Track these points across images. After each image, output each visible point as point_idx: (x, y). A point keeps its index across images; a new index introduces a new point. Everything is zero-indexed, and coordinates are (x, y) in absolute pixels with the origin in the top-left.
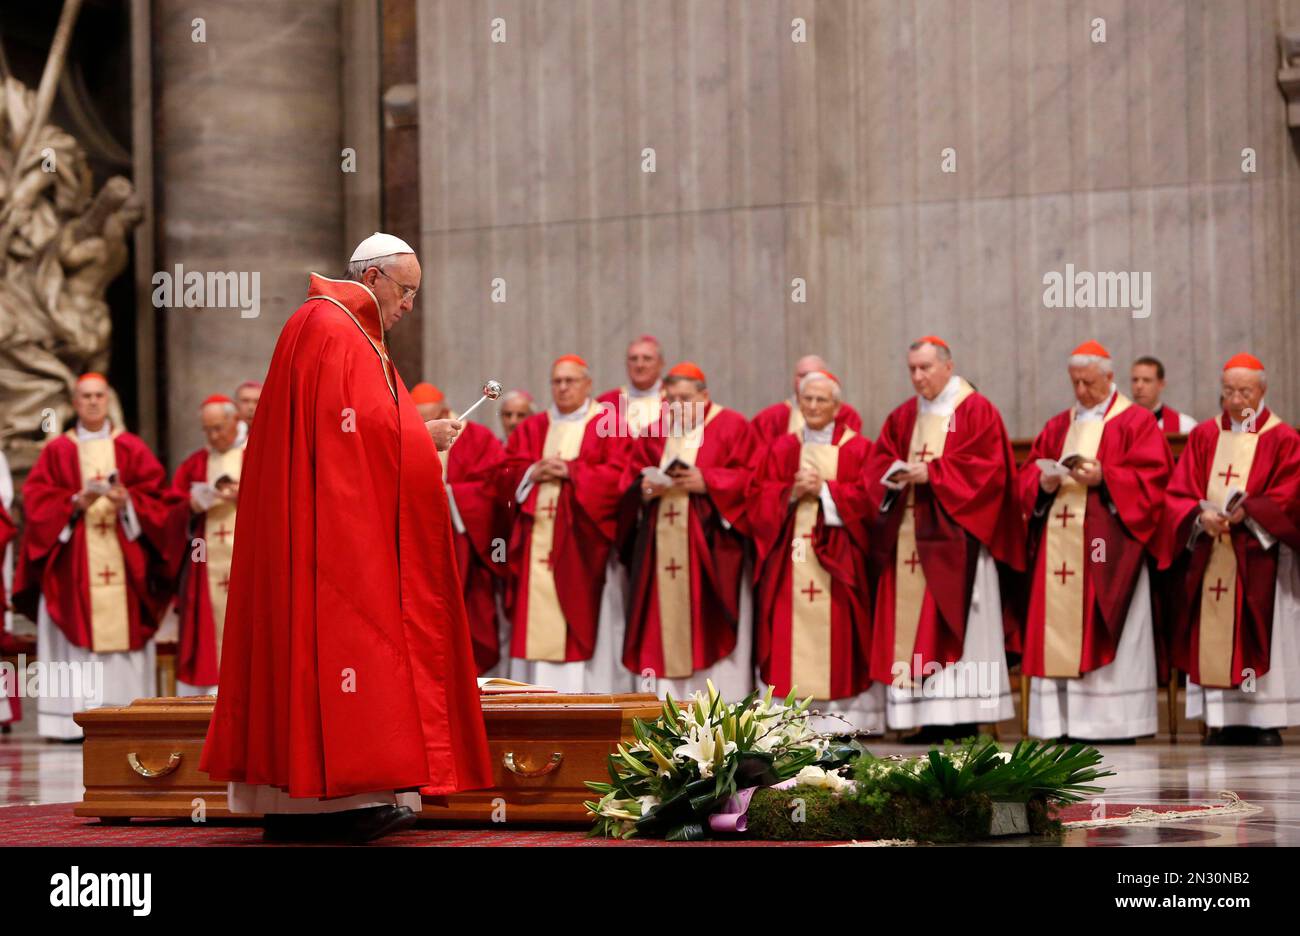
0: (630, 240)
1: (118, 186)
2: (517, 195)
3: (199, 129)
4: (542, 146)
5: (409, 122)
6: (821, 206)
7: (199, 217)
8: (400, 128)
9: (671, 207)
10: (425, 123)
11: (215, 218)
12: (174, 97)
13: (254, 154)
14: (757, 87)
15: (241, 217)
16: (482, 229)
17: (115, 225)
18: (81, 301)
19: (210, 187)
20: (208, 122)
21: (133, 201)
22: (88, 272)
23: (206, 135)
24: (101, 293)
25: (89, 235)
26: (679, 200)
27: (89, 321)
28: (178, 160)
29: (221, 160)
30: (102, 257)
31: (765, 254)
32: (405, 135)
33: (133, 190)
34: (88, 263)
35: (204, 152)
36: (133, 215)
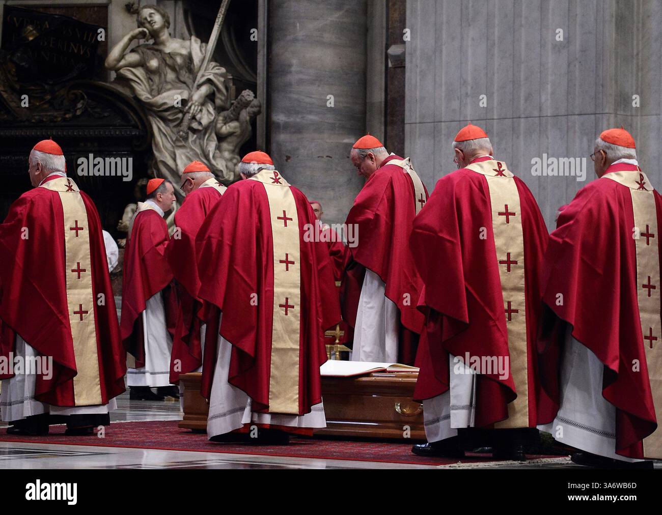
0: (514, 130)
1: (247, 94)
2: (455, 104)
3: (290, 66)
4: (469, 79)
5: (400, 64)
6: (616, 114)
7: (288, 112)
8: (395, 68)
9: (536, 113)
10: (408, 65)
11: (297, 113)
12: (277, 48)
13: (318, 79)
14: (583, 51)
15: (311, 112)
16: (437, 122)
17: (245, 115)
18: (227, 154)
19: (295, 96)
20: (294, 61)
21: (255, 102)
22: (229, 139)
23: (293, 69)
24: (237, 150)
25: (232, 120)
26: (540, 109)
27: (230, 164)
28: (279, 81)
29: (301, 82)
30: (238, 131)
31: (585, 139)
32: (399, 70)
33: (255, 97)
34: (231, 134)
35: (293, 78)
36: (255, 109)
